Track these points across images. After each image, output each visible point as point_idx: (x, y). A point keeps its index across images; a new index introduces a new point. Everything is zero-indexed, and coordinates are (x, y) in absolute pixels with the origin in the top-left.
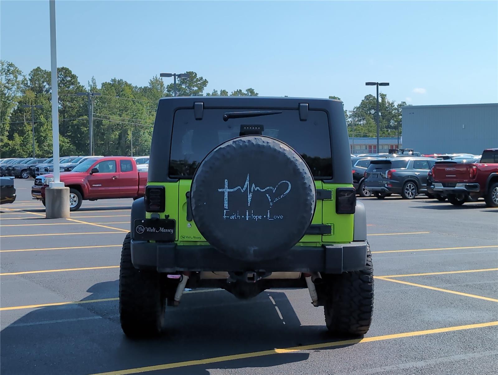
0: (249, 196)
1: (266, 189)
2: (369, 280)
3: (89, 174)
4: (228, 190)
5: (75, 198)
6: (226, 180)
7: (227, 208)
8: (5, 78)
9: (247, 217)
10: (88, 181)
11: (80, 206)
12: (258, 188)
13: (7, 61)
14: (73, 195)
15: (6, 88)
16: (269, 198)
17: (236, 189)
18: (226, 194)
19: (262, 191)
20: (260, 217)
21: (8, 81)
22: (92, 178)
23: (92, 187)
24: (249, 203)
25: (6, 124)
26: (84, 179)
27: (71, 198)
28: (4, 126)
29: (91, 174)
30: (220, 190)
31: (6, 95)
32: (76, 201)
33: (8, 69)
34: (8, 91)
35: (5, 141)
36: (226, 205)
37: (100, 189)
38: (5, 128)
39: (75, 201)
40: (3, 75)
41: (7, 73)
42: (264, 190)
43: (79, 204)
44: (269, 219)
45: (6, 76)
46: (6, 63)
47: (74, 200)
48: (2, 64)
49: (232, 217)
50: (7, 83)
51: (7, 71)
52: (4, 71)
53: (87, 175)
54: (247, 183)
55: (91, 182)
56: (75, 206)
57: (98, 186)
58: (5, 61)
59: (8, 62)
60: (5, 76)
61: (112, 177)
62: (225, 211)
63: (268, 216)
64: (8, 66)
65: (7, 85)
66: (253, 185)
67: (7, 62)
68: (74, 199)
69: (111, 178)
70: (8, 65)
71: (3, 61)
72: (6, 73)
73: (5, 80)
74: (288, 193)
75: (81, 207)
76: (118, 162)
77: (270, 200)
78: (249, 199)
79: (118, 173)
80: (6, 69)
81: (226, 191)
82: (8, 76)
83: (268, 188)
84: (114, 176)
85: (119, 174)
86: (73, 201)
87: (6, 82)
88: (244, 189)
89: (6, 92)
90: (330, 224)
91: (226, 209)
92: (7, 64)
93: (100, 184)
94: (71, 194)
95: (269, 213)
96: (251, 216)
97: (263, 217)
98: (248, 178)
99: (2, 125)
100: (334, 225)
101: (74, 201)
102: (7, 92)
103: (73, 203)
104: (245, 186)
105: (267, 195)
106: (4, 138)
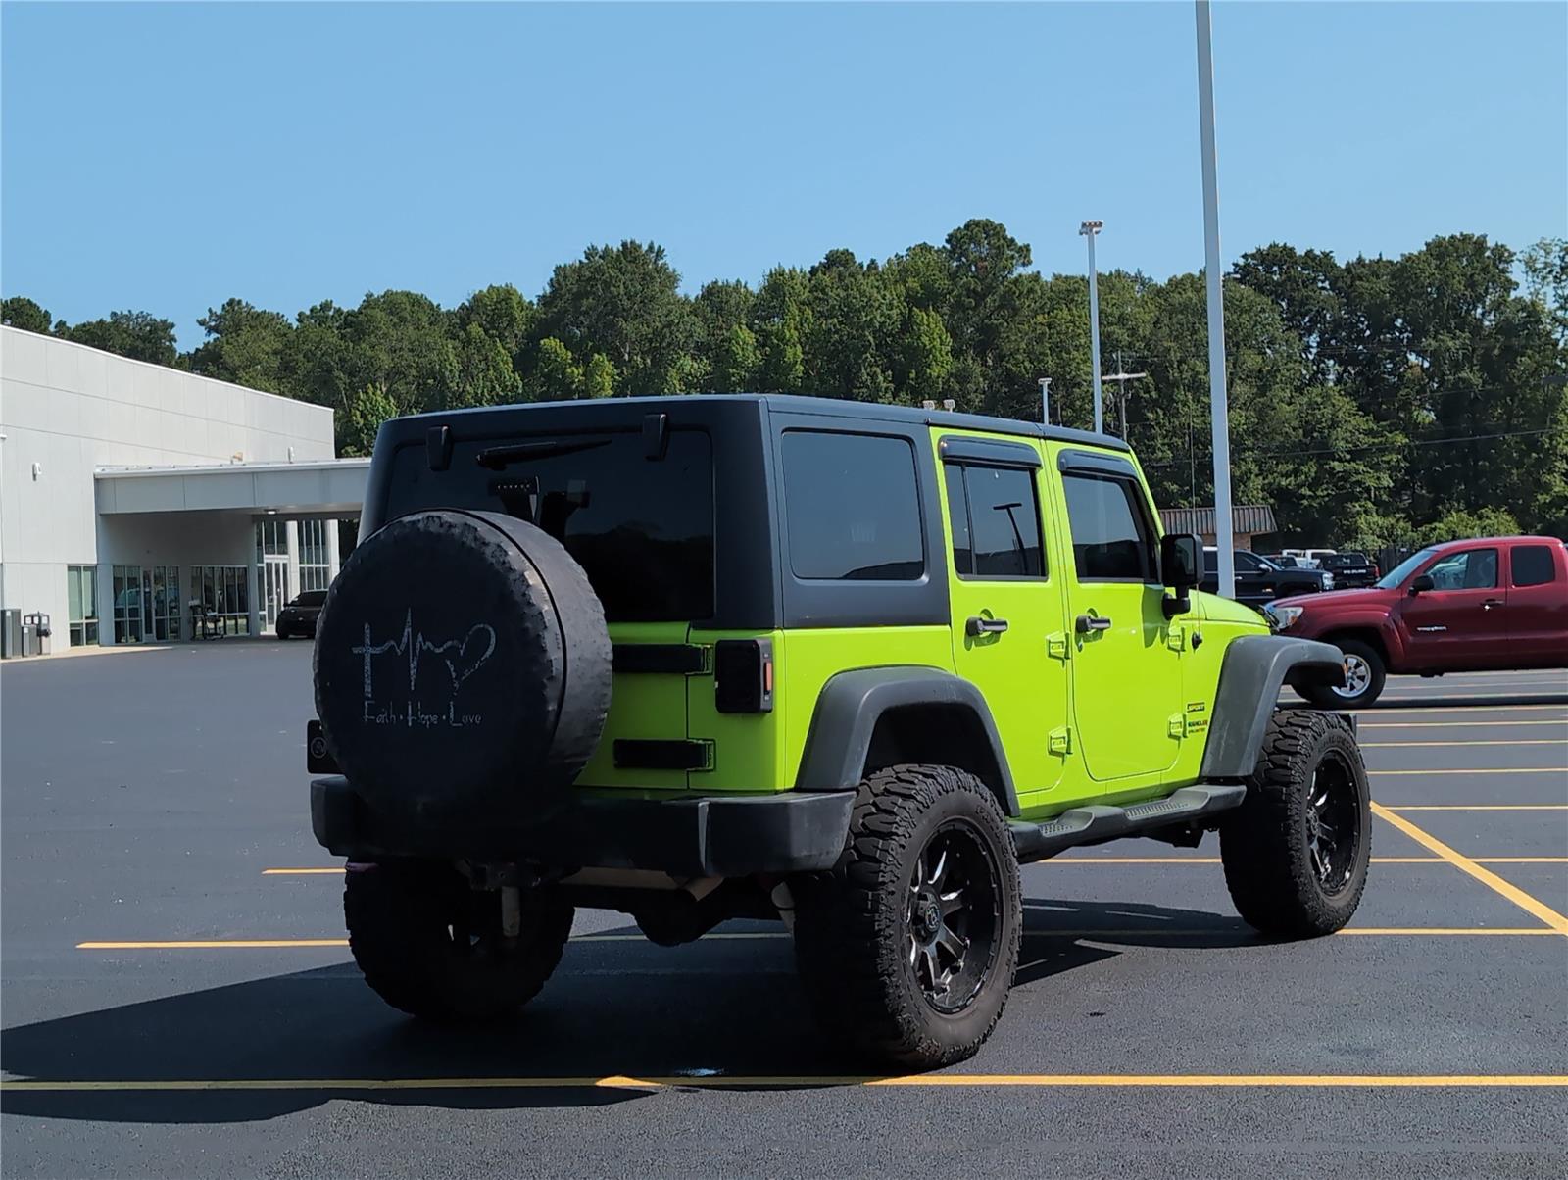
0: (412, 666)
1: (445, 646)
2: (867, 904)
3: (1406, 596)
4: (371, 650)
5: (1363, 668)
6: (366, 626)
7: (370, 695)
8: (1554, 293)
9: (410, 719)
10: (1402, 615)
11: (1378, 695)
12: (429, 644)
13: (1559, 240)
14: (1355, 661)
15: (1558, 324)
16: (452, 670)
17: (386, 647)
18: (368, 659)
19: (438, 651)
20: (434, 719)
21: (1563, 300)
22: (1416, 606)
23: (1415, 633)
24: (412, 684)
25: (1561, 437)
26: (1390, 608)
27: (1350, 669)
28: (1554, 442)
29: (1414, 594)
30: (356, 650)
31: (1558, 345)
32: (1364, 677)
33: (1563, 264)
34: (1563, 332)
35: (1557, 489)
36: (368, 688)
37: (1441, 640)
38: (1556, 447)
39: (1362, 678)
40: (1548, 284)
41: (1559, 276)
42: (441, 650)
43: (1376, 687)
44: (454, 725)
45: (1556, 285)
46: (1556, 245)
47: (1359, 674)
48: (1545, 250)
49: (381, 719)
50: (1562, 307)
51: (1559, 270)
52: (1551, 272)
53: (1399, 597)
54: (408, 630)
55: (1414, 620)
56: (1361, 692)
57: (1435, 631)
58: (1554, 240)
59: (1564, 241)
60: (1555, 288)
61: (1483, 602)
62: (366, 703)
63: (452, 716)
64: (1562, 254)
65: (1560, 313)
66: (420, 638)
67: (1560, 243)
68: (1358, 671)
69: (1479, 605)
70: (1561, 251)
71: (1548, 242)
72: (1556, 277)
73: (1554, 299)
74: (490, 656)
75: (1379, 698)
76: (1506, 555)
77: (454, 675)
78: (412, 673)
79: (1504, 590)
80: (1555, 264)
81: (369, 651)
82: (1563, 284)
83: (449, 643)
84: (1487, 600)
85: (1506, 592)
86: (1355, 677)
87: (1557, 305)
88: (402, 647)
89: (1558, 336)
90: (704, 740)
91: (368, 699)
92: (1558, 248)
93: (1442, 626)
94: (1346, 656)
95: (452, 709)
96: (417, 716)
97: (440, 719)
98: (409, 619)
99: (1548, 441)
100: (715, 744)
101: (1359, 678)
102: (1563, 336)
103: (1354, 683)
104: (404, 640)
105: (448, 662)
106: (1553, 480)
